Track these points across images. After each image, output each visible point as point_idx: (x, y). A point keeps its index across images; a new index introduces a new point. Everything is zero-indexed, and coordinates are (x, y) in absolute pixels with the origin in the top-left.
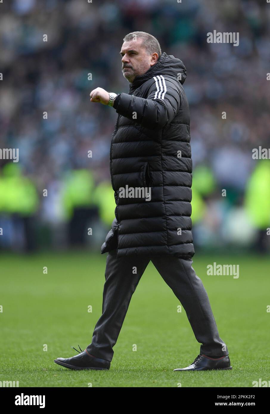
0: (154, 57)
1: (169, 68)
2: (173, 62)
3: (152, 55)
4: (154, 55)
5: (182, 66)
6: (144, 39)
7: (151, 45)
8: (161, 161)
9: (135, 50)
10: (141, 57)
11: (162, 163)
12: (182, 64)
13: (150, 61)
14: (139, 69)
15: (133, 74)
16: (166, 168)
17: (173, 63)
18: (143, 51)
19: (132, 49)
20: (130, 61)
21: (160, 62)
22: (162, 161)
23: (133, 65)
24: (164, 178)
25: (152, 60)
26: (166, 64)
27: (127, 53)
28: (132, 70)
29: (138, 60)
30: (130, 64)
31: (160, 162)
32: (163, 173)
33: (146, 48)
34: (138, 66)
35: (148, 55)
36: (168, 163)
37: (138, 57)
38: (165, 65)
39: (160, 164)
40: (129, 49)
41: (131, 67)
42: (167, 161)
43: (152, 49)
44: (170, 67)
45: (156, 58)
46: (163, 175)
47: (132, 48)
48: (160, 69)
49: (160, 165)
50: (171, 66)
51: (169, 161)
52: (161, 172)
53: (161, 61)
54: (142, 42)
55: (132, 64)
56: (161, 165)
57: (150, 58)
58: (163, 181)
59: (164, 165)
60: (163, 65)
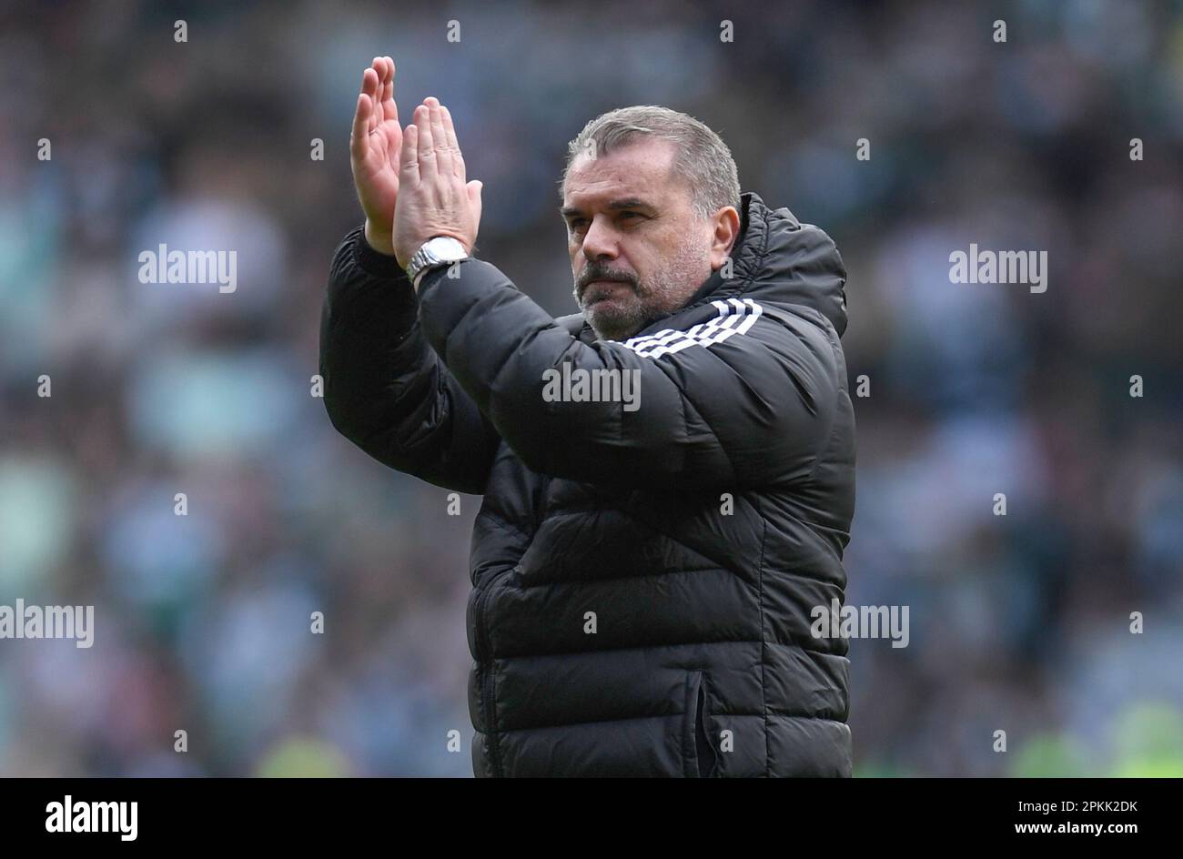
0: (720, 225)
1: (790, 277)
2: (803, 247)
3: (715, 219)
4: (722, 221)
5: (836, 261)
6: (678, 145)
7: (712, 173)
8: (759, 667)
9: (644, 197)
10: (672, 229)
11: (764, 675)
12: (836, 255)
13: (710, 246)
14: (663, 286)
15: (637, 311)
16: (782, 701)
17: (802, 252)
18: (681, 203)
19: (630, 195)
20: (622, 251)
21: (752, 249)
22: (766, 667)
23: (638, 272)
24: (775, 749)
25: (714, 244)
26: (778, 256)
27: (601, 212)
28: (635, 296)
29: (660, 245)
30: (620, 266)
31: (757, 669)
32: (769, 724)
33: (692, 187)
34: (660, 273)
35: (699, 220)
36: (791, 675)
37: (662, 230)
38: (774, 262)
39: (759, 681)
40: (612, 192)
41: (629, 282)
42: (786, 669)
43: (716, 189)
44: (793, 274)
45: (731, 232)
46: (766, 732)
47: (628, 190)
48: (756, 284)
49: (755, 688)
50: (798, 269)
51: (793, 670)
52: (762, 721)
53: (754, 242)
54: (673, 159)
55: (632, 263)
56: (760, 686)
57: (710, 233)
58: (768, 762)
59: (776, 688)
60: (766, 261)
